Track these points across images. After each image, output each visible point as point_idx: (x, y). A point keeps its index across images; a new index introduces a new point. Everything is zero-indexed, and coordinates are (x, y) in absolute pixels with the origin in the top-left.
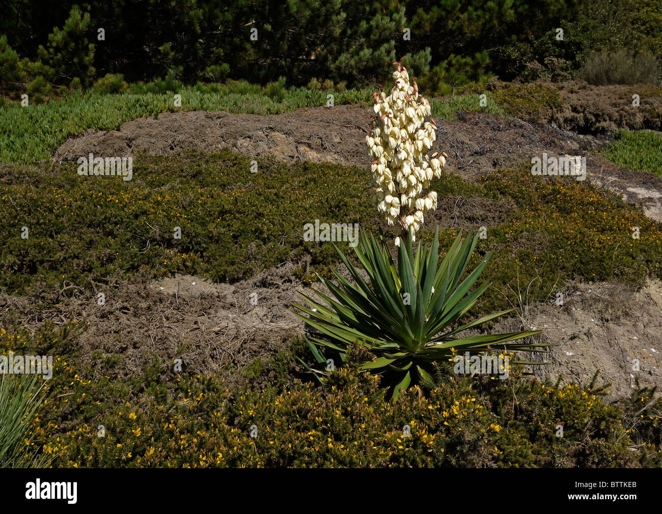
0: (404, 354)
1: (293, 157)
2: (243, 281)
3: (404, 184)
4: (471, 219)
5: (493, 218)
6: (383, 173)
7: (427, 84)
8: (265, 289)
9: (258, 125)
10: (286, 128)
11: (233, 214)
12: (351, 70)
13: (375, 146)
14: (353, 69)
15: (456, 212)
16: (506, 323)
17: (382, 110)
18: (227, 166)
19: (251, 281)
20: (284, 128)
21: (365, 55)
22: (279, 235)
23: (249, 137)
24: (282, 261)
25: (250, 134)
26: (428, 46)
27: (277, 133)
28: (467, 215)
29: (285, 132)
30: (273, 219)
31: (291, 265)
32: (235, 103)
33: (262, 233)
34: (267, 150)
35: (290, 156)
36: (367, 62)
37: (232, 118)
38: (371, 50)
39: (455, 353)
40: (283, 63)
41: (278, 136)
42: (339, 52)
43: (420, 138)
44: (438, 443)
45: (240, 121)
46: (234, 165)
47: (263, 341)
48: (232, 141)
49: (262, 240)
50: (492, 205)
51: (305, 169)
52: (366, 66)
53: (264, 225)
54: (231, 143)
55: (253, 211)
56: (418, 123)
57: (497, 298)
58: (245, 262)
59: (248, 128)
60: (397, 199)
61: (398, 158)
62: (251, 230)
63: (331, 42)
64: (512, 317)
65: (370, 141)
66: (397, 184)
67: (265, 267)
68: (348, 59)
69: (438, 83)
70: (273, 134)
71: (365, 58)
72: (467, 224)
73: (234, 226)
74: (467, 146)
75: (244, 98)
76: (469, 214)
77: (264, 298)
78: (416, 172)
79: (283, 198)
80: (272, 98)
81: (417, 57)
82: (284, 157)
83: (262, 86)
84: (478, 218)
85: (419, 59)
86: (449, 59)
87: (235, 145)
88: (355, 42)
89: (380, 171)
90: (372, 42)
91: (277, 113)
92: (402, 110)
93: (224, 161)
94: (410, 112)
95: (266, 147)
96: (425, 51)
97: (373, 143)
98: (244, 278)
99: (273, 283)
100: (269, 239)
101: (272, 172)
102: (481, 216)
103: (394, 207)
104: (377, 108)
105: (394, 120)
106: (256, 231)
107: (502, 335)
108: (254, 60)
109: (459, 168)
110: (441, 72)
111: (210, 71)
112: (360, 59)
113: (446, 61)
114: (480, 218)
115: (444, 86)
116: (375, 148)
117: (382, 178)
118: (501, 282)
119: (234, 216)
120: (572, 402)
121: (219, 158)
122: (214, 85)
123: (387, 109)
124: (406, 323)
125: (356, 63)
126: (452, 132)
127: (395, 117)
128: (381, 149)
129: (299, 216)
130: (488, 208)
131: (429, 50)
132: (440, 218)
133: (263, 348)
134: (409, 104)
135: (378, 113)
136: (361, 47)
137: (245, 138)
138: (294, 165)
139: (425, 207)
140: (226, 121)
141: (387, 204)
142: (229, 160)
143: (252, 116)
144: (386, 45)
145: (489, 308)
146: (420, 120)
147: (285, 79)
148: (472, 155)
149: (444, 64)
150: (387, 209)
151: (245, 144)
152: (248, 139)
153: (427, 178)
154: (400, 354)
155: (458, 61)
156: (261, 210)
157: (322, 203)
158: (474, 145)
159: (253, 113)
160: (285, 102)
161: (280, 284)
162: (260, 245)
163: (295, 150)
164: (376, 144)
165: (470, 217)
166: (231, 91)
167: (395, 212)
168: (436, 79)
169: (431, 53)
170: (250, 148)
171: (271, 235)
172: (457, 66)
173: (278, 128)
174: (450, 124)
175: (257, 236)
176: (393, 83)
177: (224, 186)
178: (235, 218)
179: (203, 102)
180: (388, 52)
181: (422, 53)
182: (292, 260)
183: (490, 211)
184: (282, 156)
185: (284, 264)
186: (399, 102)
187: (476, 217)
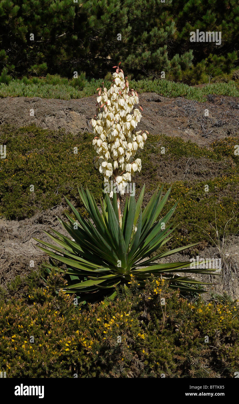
0: (114, 275)
1: (83, 129)
2: (26, 219)
3: (115, 153)
4: (198, 174)
5: (214, 173)
6: (101, 146)
7: (193, 75)
8: (41, 225)
9: (61, 107)
10: (80, 109)
11: (24, 171)
12: (135, 66)
13: (97, 126)
14: (137, 66)
15: (187, 169)
16: (208, 251)
17: (103, 100)
18: (31, 136)
19: (32, 219)
20: (79, 109)
21: (145, 56)
22: (56, 186)
23: (54, 115)
24: (55, 205)
25: (54, 113)
26: (191, 49)
27: (74, 112)
28: (195, 172)
29: (79, 111)
30: (52, 174)
31: (61, 207)
32: (48, 92)
33: (43, 184)
34: (66, 124)
35: (82, 129)
36: (147, 60)
37: (43, 102)
38: (150, 52)
39: (133, 278)
40: (89, 62)
41: (75, 114)
42: (128, 54)
43: (128, 120)
44: (94, 347)
45: (49, 104)
46: (36, 135)
47: (24, 264)
48: (42, 118)
49: (43, 190)
50: (213, 164)
51: (85, 138)
52: (146, 63)
53: (45, 179)
54: (41, 119)
55: (38, 169)
56: (129, 109)
57: (202, 233)
58: (28, 205)
59: (53, 109)
60: (110, 165)
61: (111, 135)
62: (36, 183)
63: (121, 47)
64: (213, 247)
65: (94, 123)
66: (111, 153)
67: (43, 209)
68: (133, 59)
69: (200, 74)
70: (71, 112)
71: (146, 58)
72: (196, 178)
73: (24, 180)
74: (209, 120)
75: (54, 87)
76: (197, 171)
77: (38, 232)
78: (123, 145)
79: (63, 159)
80: (75, 87)
81: (183, 57)
82: (78, 129)
83: (69, 79)
84: (203, 174)
85: (185, 58)
86: (209, 57)
87: (43, 121)
88: (139, 47)
89: (99, 144)
90: (151, 47)
91: (77, 98)
92: (116, 101)
93: (29, 133)
94: (122, 102)
95: (65, 122)
96: (189, 52)
97: (96, 124)
98: (27, 217)
99: (46, 221)
100: (48, 189)
101: (60, 141)
102: (205, 172)
103: (108, 170)
104: (99, 99)
105: (110, 108)
106: (39, 183)
107: (182, 263)
108: (67, 60)
109: (203, 136)
110: (202, 67)
111: (35, 69)
112: (142, 58)
113: (206, 59)
114: (205, 173)
115: (205, 76)
116: (97, 127)
117: (101, 149)
118: (207, 221)
119: (25, 172)
120: (208, 316)
121: (26, 130)
122: (35, 78)
123: (106, 100)
124: (114, 253)
125: (139, 61)
126: (200, 111)
127: (112, 105)
128: (101, 128)
129: (71, 172)
130: (211, 166)
131: (191, 51)
132: (176, 174)
133: (24, 268)
134: (121, 95)
135: (100, 103)
136: (144, 50)
137: (51, 115)
138: (78, 136)
139: (132, 170)
140: (39, 104)
141: (103, 168)
142: (32, 132)
143: (58, 100)
144: (161, 49)
145: (196, 240)
146: (131, 107)
147: (85, 74)
148: (213, 127)
149: (205, 61)
150: (103, 171)
151: (51, 120)
152: (53, 117)
153: (133, 149)
154: (111, 275)
155: (215, 59)
156: (43, 168)
157: (90, 163)
158: (214, 119)
159: (59, 98)
160: (85, 90)
161: (52, 221)
162: (41, 193)
163: (86, 124)
164: (97, 124)
165: (197, 173)
166: (47, 83)
167: (109, 173)
168: (199, 72)
169: (193, 53)
170: (54, 122)
171: (49, 186)
172: (214, 62)
173: (74, 109)
174: (200, 104)
175: (40, 187)
176: (112, 81)
177: (26, 150)
178: (26, 174)
179: (24, 90)
180: (163, 53)
181: (187, 54)
182: (63, 204)
183: (212, 168)
184: (77, 128)
185: (56, 207)
186: (115, 95)
187: (201, 173)
